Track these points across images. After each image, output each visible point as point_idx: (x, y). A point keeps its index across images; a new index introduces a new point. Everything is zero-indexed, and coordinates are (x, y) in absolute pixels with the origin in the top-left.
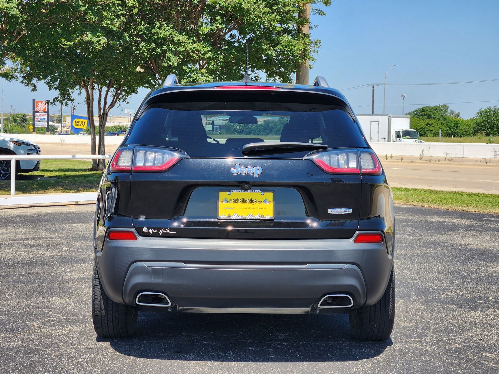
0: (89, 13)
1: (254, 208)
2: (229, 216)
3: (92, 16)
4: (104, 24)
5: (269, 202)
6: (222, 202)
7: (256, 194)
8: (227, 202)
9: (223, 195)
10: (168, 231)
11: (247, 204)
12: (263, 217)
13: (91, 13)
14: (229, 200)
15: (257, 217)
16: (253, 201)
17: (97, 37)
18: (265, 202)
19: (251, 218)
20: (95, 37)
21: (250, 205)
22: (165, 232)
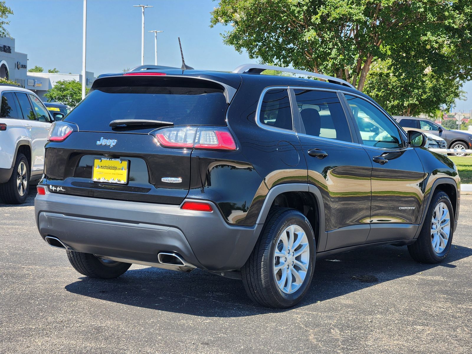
0: (429, 13)
1: (115, 174)
2: (99, 179)
3: (431, 16)
4: (446, 23)
5: (125, 169)
6: (96, 167)
7: (116, 162)
8: (99, 168)
9: (97, 162)
10: (61, 189)
11: (111, 170)
12: (120, 182)
13: (430, 14)
14: (100, 167)
15: (115, 181)
16: (115, 168)
17: (436, 36)
18: (122, 169)
19: (112, 182)
20: (435, 36)
21: (113, 171)
22: (60, 189)
